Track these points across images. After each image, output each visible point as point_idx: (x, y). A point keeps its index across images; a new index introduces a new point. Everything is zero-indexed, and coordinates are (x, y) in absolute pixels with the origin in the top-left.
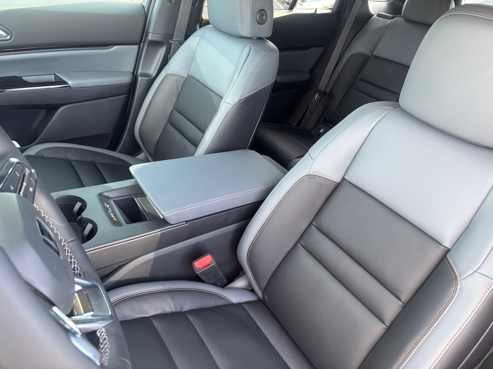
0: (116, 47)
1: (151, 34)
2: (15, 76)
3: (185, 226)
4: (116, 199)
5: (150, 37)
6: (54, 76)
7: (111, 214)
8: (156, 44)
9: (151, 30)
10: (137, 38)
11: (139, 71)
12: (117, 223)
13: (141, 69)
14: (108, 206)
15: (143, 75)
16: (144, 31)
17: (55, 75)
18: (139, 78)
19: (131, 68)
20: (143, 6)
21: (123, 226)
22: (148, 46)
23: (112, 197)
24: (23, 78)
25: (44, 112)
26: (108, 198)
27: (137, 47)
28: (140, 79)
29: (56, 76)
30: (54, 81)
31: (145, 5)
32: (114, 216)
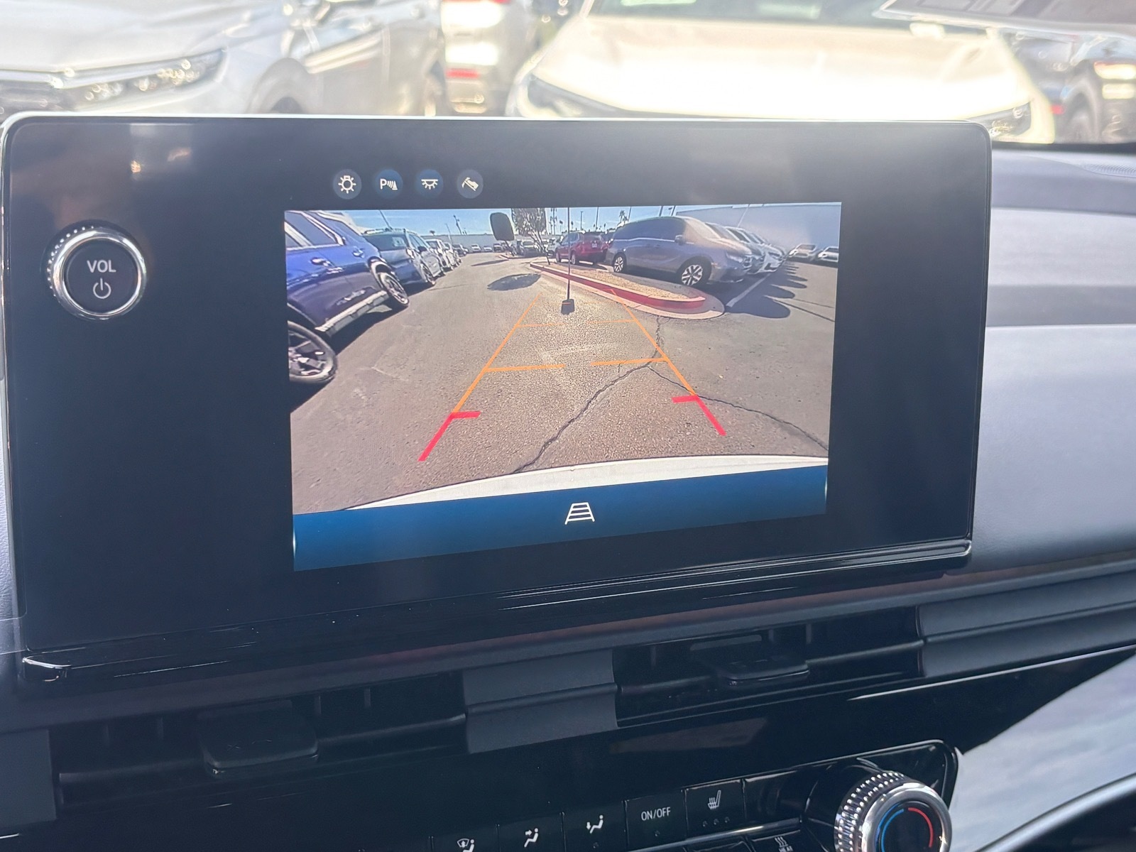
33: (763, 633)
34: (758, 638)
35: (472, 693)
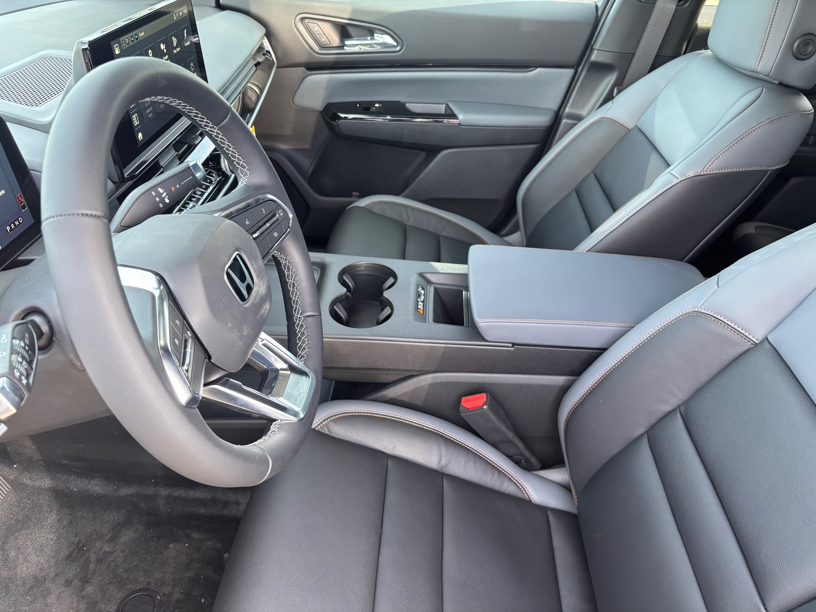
0: (538, 70)
1: (596, 51)
2: (398, 102)
3: (509, 350)
4: (437, 286)
5: (594, 57)
6: (446, 107)
7: (420, 303)
8: (602, 68)
9: (597, 46)
10: (575, 57)
11: (567, 110)
12: (422, 317)
13: (571, 107)
14: (423, 292)
15: (571, 116)
16: (588, 46)
17: (447, 105)
18: (563, 120)
19: (554, 105)
20: (597, 7)
21: (426, 322)
22: (588, 71)
23: (436, 282)
24: (407, 105)
25: (423, 155)
26: (429, 282)
27: (570, 72)
28: (565, 123)
29: (447, 107)
30: (443, 112)
31: (600, 4)
32: (423, 307)
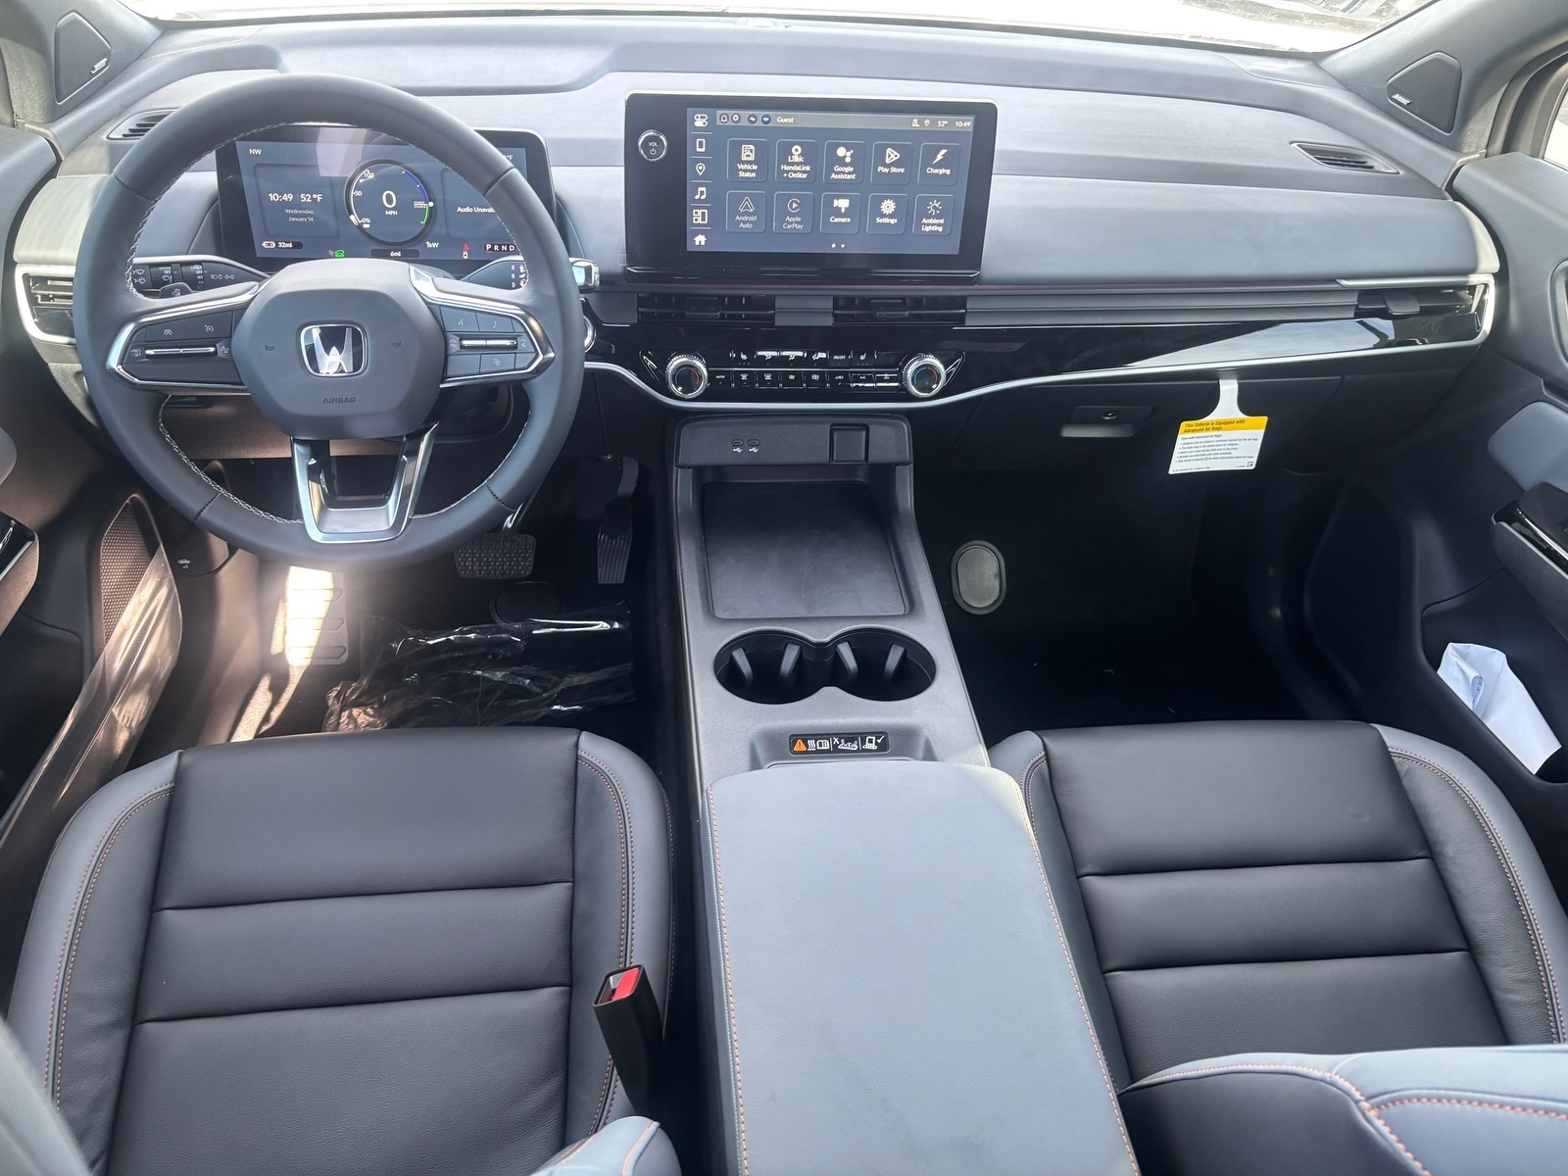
33: (904, 299)
34: (900, 301)
35: (778, 304)
